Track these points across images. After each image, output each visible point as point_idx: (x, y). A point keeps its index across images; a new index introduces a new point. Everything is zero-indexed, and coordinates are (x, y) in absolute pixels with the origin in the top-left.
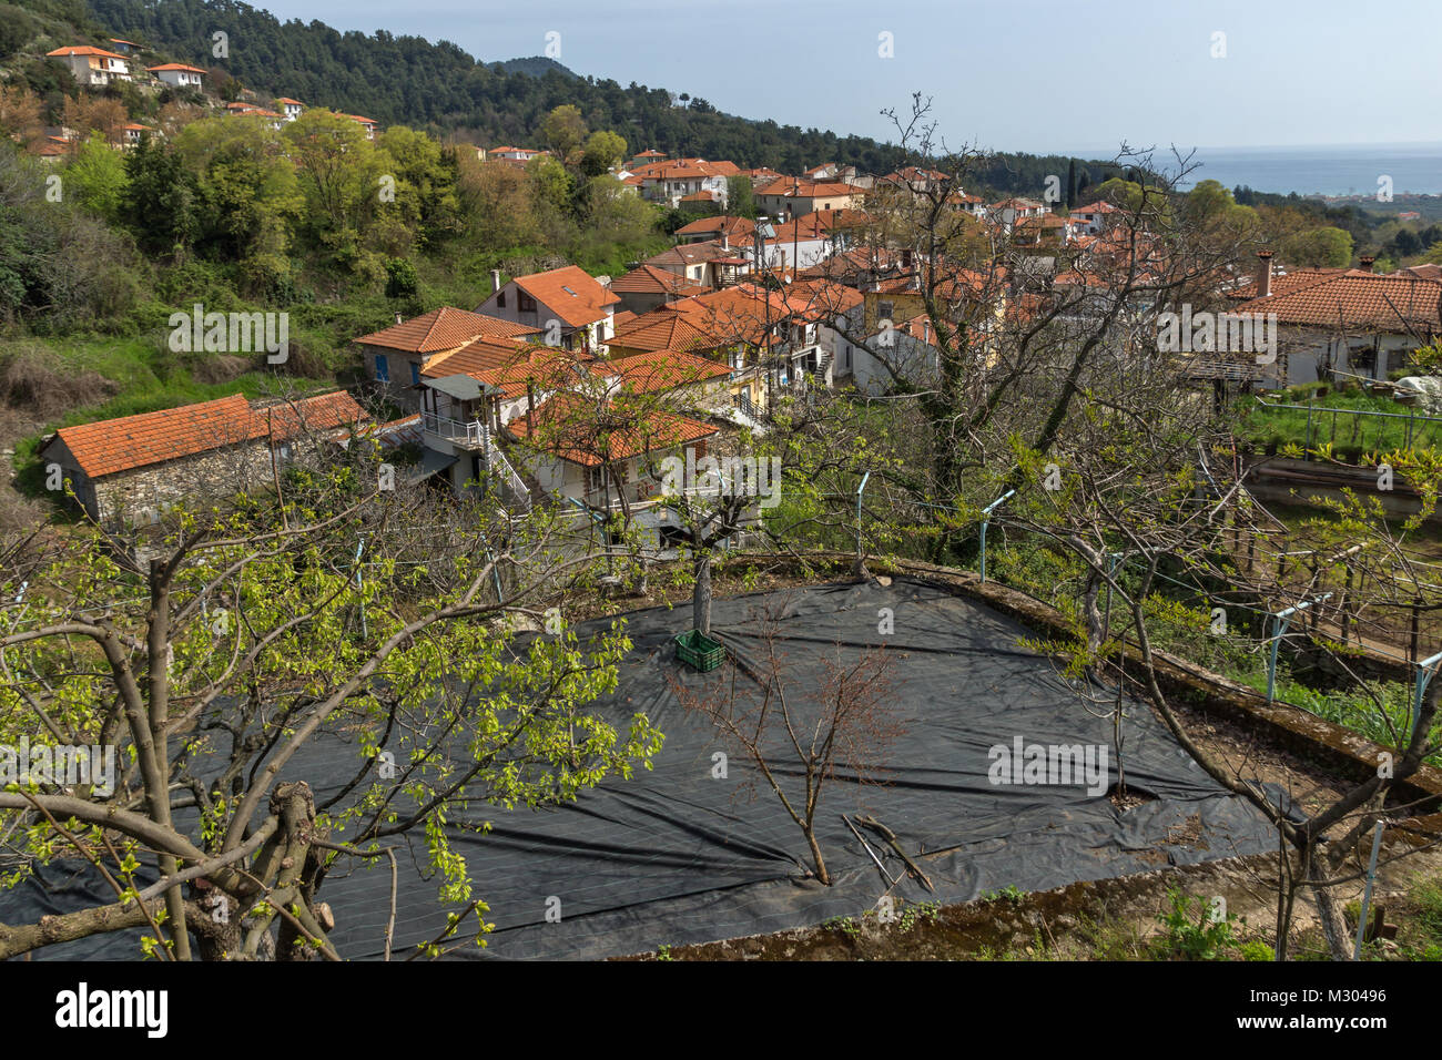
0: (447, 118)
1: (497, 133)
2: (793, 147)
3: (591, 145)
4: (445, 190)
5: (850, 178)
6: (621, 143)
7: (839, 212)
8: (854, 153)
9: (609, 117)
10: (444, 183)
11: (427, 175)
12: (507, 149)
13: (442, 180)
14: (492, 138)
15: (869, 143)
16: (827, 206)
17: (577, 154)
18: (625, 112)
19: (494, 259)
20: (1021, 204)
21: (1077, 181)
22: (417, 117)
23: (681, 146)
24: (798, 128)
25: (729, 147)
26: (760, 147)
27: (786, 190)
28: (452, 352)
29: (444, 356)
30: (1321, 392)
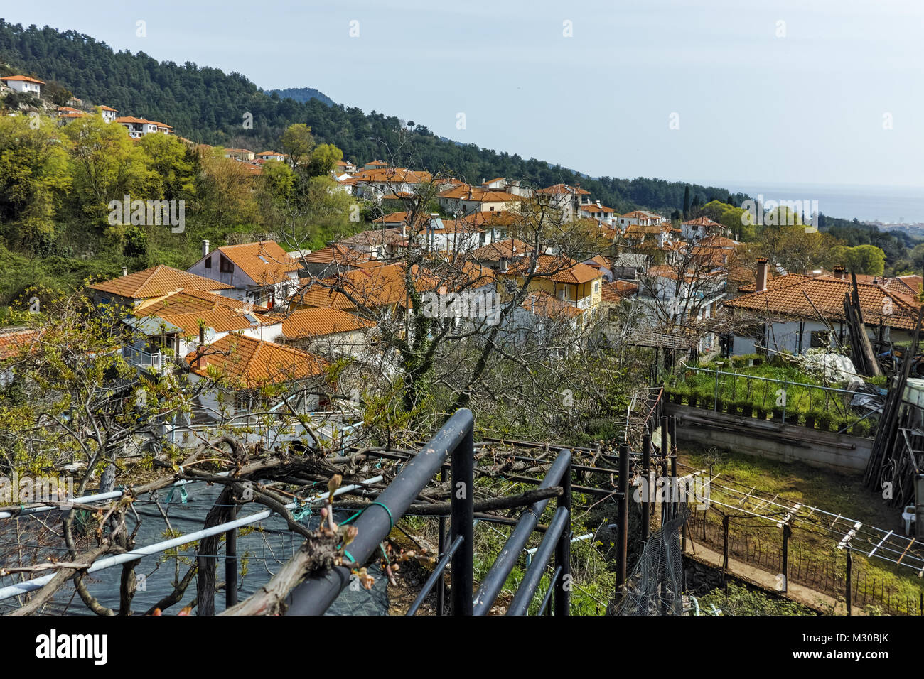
0: (232, 127)
1: (268, 141)
2: (487, 164)
3: (316, 154)
4: (186, 179)
5: (516, 191)
7: (499, 213)
8: (533, 172)
9: (352, 135)
10: (187, 174)
11: (174, 168)
12: (271, 153)
13: (185, 171)
14: (264, 146)
15: (544, 165)
16: (492, 208)
17: (305, 159)
18: (364, 132)
20: (644, 215)
21: (691, 201)
22: (209, 126)
23: (404, 159)
24: (493, 151)
25: (440, 162)
26: (463, 163)
27: (462, 196)
28: (159, 299)
29: (153, 302)
30: (757, 362)
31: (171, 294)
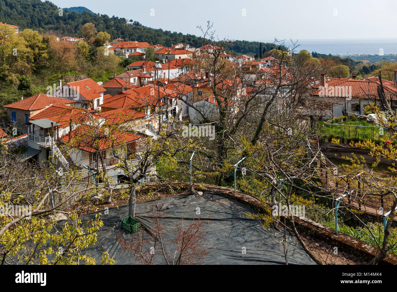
0: (46, 26)
1: (64, 32)
2: (168, 37)
3: (98, 36)
4: (43, 51)
5: (188, 48)
6: (109, 36)
7: (184, 59)
8: (189, 40)
9: (105, 27)
10: (43, 49)
11: (37, 46)
12: (68, 37)
13: (43, 48)
14: (62, 34)
15: (194, 36)
16: (180, 57)
17: (93, 39)
18: (110, 25)
19: (60, 76)
20: (244, 57)
21: (262, 50)
22: (35, 26)
23: (130, 37)
24: (170, 31)
25: (146, 37)
26: (157, 38)
27: (166, 52)
28: (42, 110)
29: (39, 112)
30: (344, 119)
31: (47, 107)
